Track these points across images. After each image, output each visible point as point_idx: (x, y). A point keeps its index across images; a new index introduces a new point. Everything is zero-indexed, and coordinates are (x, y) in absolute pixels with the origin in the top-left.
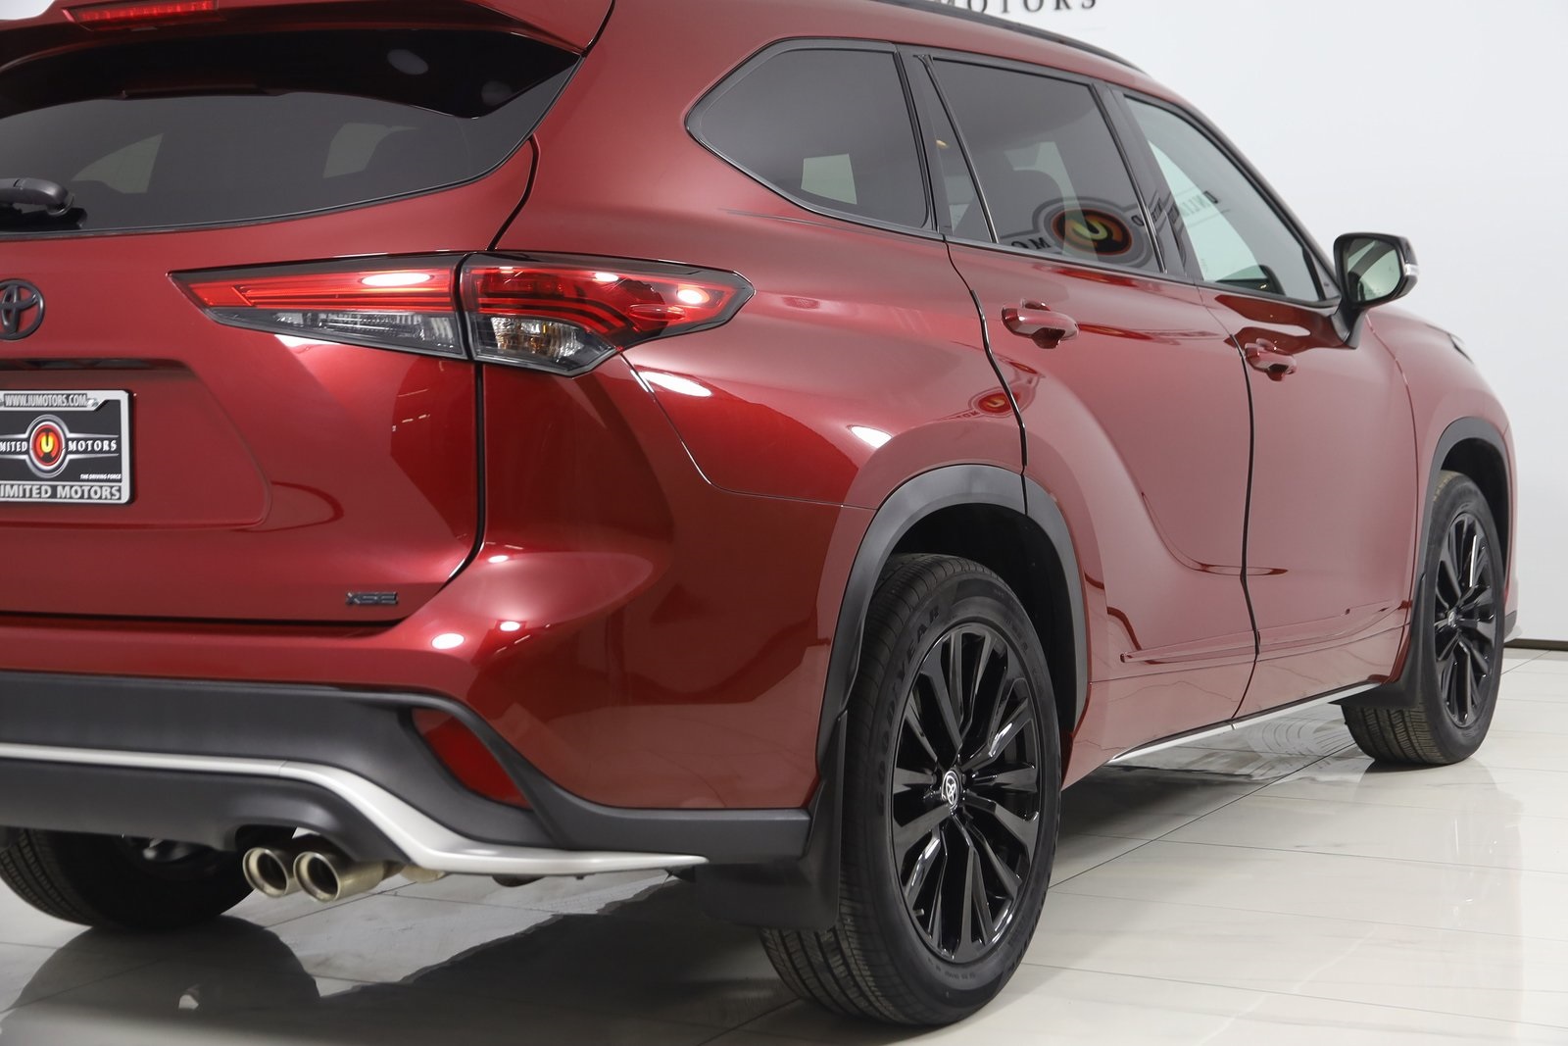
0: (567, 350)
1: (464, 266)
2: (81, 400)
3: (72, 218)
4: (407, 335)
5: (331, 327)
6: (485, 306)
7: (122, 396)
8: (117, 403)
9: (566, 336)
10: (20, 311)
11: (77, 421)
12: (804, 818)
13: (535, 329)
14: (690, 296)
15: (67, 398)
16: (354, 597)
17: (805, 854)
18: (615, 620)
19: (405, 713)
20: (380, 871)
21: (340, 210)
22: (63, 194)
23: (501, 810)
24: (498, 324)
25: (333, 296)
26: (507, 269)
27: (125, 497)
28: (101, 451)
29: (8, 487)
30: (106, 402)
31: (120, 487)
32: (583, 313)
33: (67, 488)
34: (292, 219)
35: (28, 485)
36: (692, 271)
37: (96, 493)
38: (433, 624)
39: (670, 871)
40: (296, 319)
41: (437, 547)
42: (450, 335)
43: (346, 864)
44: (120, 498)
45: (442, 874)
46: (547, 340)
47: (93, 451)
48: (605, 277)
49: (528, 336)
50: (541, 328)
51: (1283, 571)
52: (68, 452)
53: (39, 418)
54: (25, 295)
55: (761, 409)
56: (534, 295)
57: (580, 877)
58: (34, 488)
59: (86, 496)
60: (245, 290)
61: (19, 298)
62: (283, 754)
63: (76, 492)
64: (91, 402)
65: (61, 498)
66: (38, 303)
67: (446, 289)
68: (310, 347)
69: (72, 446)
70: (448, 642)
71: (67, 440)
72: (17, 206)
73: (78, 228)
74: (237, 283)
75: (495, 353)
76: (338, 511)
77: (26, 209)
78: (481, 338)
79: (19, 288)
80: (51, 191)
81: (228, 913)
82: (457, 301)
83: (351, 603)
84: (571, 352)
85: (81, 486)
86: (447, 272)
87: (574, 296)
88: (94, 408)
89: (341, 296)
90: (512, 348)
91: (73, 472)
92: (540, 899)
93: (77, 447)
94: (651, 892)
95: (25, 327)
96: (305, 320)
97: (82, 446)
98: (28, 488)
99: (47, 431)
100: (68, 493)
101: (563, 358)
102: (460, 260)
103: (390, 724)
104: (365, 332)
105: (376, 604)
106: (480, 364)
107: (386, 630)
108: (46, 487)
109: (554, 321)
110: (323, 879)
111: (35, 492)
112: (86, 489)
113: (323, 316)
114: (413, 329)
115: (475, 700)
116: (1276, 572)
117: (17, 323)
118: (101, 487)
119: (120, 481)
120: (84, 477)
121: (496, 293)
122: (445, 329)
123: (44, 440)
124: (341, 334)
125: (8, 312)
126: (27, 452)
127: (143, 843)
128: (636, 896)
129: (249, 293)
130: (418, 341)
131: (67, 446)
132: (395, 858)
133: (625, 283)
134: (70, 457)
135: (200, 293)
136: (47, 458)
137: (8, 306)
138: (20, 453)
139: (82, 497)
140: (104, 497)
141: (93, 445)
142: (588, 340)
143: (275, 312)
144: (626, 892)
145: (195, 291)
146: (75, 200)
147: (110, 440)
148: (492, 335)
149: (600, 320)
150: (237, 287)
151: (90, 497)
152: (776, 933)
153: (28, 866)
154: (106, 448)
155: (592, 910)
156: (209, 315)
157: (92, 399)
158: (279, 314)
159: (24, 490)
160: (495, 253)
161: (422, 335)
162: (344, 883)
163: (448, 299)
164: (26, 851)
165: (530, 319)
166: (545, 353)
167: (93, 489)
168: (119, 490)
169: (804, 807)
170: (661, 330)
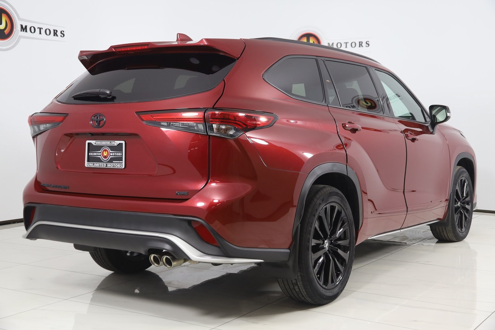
0: (231, 132)
1: (206, 111)
2: (113, 143)
3: (113, 99)
4: (192, 128)
5: (174, 126)
6: (211, 121)
7: (123, 142)
8: (122, 144)
9: (231, 129)
10: (100, 121)
11: (112, 148)
12: (289, 251)
13: (223, 127)
14: (263, 119)
15: (110, 143)
16: (178, 193)
17: (289, 260)
18: (242, 200)
19: (189, 222)
20: (183, 261)
21: (177, 97)
22: (111, 93)
23: (213, 247)
24: (215, 126)
25: (174, 118)
26: (217, 112)
28: (118, 156)
29: (96, 164)
30: (120, 143)
32: (236, 123)
33: (110, 164)
34: (165, 99)
35: (100, 163)
36: (263, 113)
37: (116, 166)
38: (197, 200)
39: (255, 263)
40: (165, 124)
41: (198, 181)
42: (203, 128)
43: (174, 259)
45: (198, 262)
46: (226, 130)
47: (116, 156)
48: (241, 114)
49: (222, 129)
50: (225, 127)
51: (415, 191)
52: (110, 156)
54: (101, 117)
55: (281, 148)
56: (223, 119)
57: (232, 264)
58: (102, 164)
59: (114, 166)
60: (153, 117)
61: (100, 118)
62: (160, 231)
63: (112, 165)
64: (116, 143)
66: (104, 119)
67: (202, 117)
68: (168, 131)
69: (111, 154)
70: (200, 204)
71: (110, 153)
72: (100, 96)
73: (114, 101)
74: (151, 115)
75: (214, 133)
76: (174, 172)
77: (102, 96)
78: (210, 129)
79: (100, 115)
80: (108, 92)
81: (147, 269)
82: (204, 120)
83: (177, 194)
84: (232, 133)
86: (202, 113)
87: (234, 119)
88: (117, 145)
89: (176, 118)
90: (219, 132)
91: (111, 161)
92: (223, 269)
93: (112, 154)
94: (251, 268)
95: (101, 125)
96: (167, 124)
97: (113, 154)
98: (100, 164)
99: (105, 150)
100: (110, 165)
101: (230, 134)
102: (206, 110)
103: (186, 224)
104: (182, 127)
105: (183, 195)
106: (210, 136)
107: (185, 201)
108: (105, 164)
109: (228, 125)
110: (169, 263)
111: (102, 165)
112: (114, 165)
113: (172, 123)
114: (194, 127)
115: (207, 219)
116: (413, 191)
117: (99, 124)
118: (118, 164)
120: (114, 162)
121: (214, 118)
122: (201, 127)
124: (176, 128)
125: (97, 121)
126: (100, 156)
127: (127, 252)
128: (247, 269)
129: (154, 117)
130: (195, 130)
132: (186, 258)
133: (246, 116)
134: (110, 157)
135: (142, 117)
136: (105, 157)
137: (97, 120)
138: (99, 156)
142: (237, 130)
143: (160, 122)
144: (245, 268)
145: (141, 117)
146: (114, 94)
147: (120, 153)
148: (213, 129)
149: (240, 125)
150: (151, 116)
151: (115, 167)
152: (281, 280)
153: (99, 256)
154: (119, 155)
155: (236, 273)
156: (144, 123)
157: (117, 143)
158: (161, 123)
159: (100, 165)
160: (214, 108)
161: (196, 128)
162: (174, 264)
163: (202, 120)
164: (99, 252)
165: (222, 125)
166: (226, 133)
168: (122, 165)
169: (289, 248)
170: (255, 128)
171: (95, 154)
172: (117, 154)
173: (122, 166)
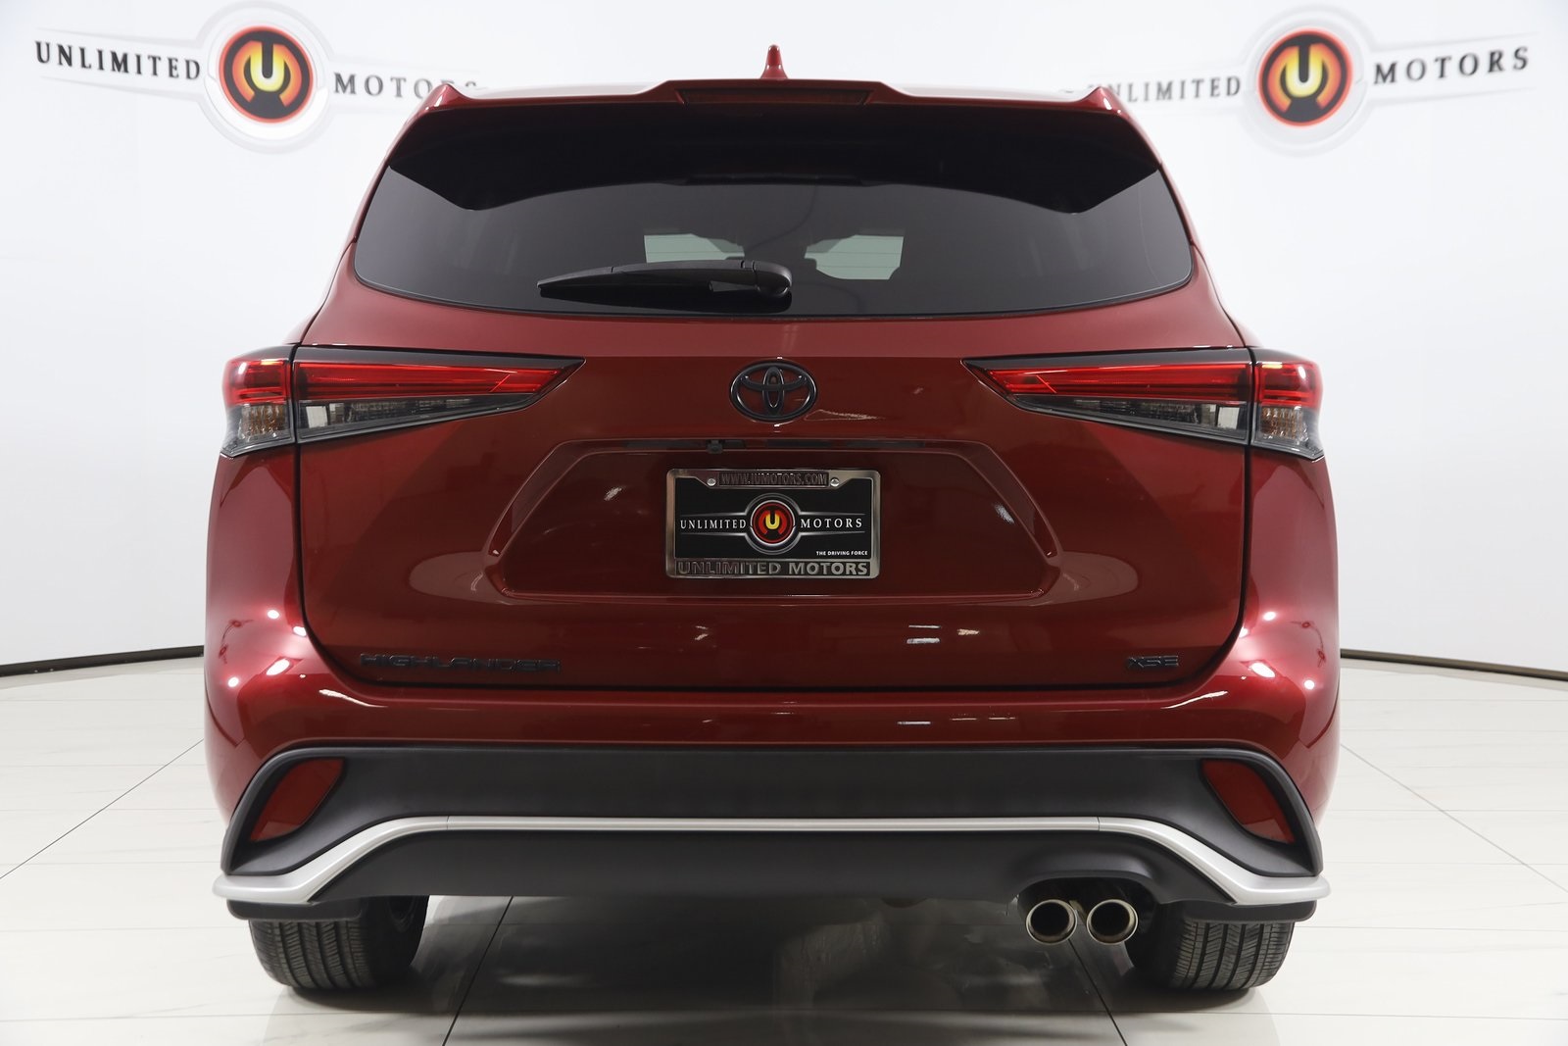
27: (874, 573)
31: (868, 563)
33: (802, 565)
44: (868, 574)
52: (799, 529)
53: (762, 496)
65: (794, 574)
69: (805, 524)
85: (819, 563)
91: (806, 549)
119: (869, 556)
123: (768, 518)
131: (798, 523)
138: (739, 530)
139: (821, 572)
140: (848, 573)
141: (832, 523)
151: (830, 573)
167: (834, 566)
168: (868, 566)
171: (714, 525)
172: (838, 523)
173: (865, 571)
